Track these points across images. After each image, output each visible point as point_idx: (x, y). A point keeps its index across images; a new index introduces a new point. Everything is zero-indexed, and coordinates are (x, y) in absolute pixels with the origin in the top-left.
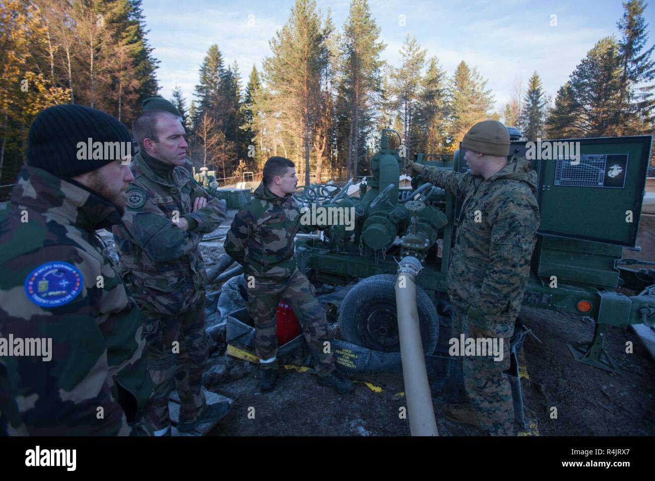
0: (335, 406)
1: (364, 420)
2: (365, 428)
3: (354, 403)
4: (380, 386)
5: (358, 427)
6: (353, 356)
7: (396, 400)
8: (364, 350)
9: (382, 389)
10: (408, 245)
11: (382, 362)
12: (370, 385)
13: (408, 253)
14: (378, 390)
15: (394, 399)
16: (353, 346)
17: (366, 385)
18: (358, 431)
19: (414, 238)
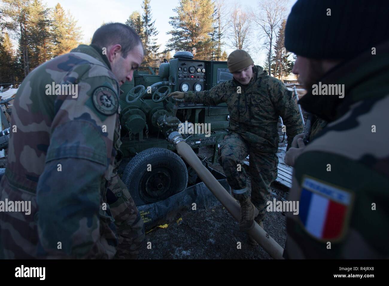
0: (157, 253)
1: (179, 247)
2: (185, 250)
3: (164, 242)
4: (166, 223)
5: (182, 253)
6: (146, 213)
7: (180, 225)
8: (151, 205)
9: (168, 224)
10: (172, 124)
11: (167, 206)
12: (161, 226)
13: (172, 130)
14: (166, 226)
15: (179, 224)
16: (143, 206)
17: (160, 228)
18: (184, 255)
19: (175, 119)
